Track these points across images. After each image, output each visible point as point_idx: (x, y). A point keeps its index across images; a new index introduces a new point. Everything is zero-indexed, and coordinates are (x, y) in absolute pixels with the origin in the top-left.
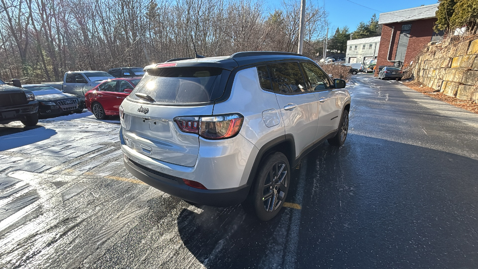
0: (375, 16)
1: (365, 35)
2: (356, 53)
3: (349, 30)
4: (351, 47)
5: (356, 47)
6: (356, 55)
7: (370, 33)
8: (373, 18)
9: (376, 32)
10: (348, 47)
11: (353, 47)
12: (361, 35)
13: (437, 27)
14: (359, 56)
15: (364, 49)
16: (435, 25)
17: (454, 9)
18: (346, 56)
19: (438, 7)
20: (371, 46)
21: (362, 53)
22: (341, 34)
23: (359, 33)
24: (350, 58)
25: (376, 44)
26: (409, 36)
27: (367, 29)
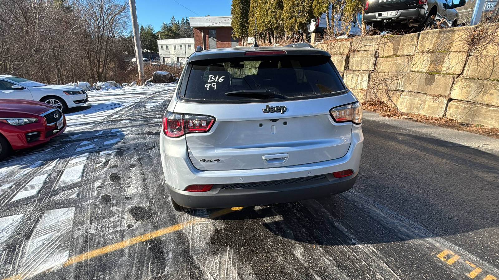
0: (173, 18)
1: (170, 36)
2: (169, 53)
3: (154, 29)
4: (162, 47)
5: (167, 47)
6: (169, 55)
7: (174, 35)
8: (173, 20)
9: (179, 34)
10: (160, 47)
11: (165, 47)
12: (167, 35)
13: (234, 35)
14: (172, 56)
15: (176, 49)
16: (233, 33)
17: (249, 23)
18: (160, 56)
19: (232, 19)
20: (181, 46)
21: (174, 53)
22: (148, 33)
23: (164, 33)
24: (164, 58)
25: (185, 45)
26: (216, 40)
27: (170, 30)
